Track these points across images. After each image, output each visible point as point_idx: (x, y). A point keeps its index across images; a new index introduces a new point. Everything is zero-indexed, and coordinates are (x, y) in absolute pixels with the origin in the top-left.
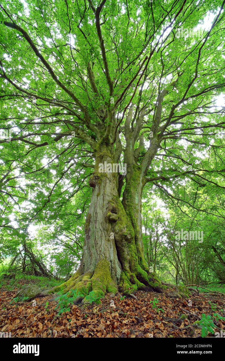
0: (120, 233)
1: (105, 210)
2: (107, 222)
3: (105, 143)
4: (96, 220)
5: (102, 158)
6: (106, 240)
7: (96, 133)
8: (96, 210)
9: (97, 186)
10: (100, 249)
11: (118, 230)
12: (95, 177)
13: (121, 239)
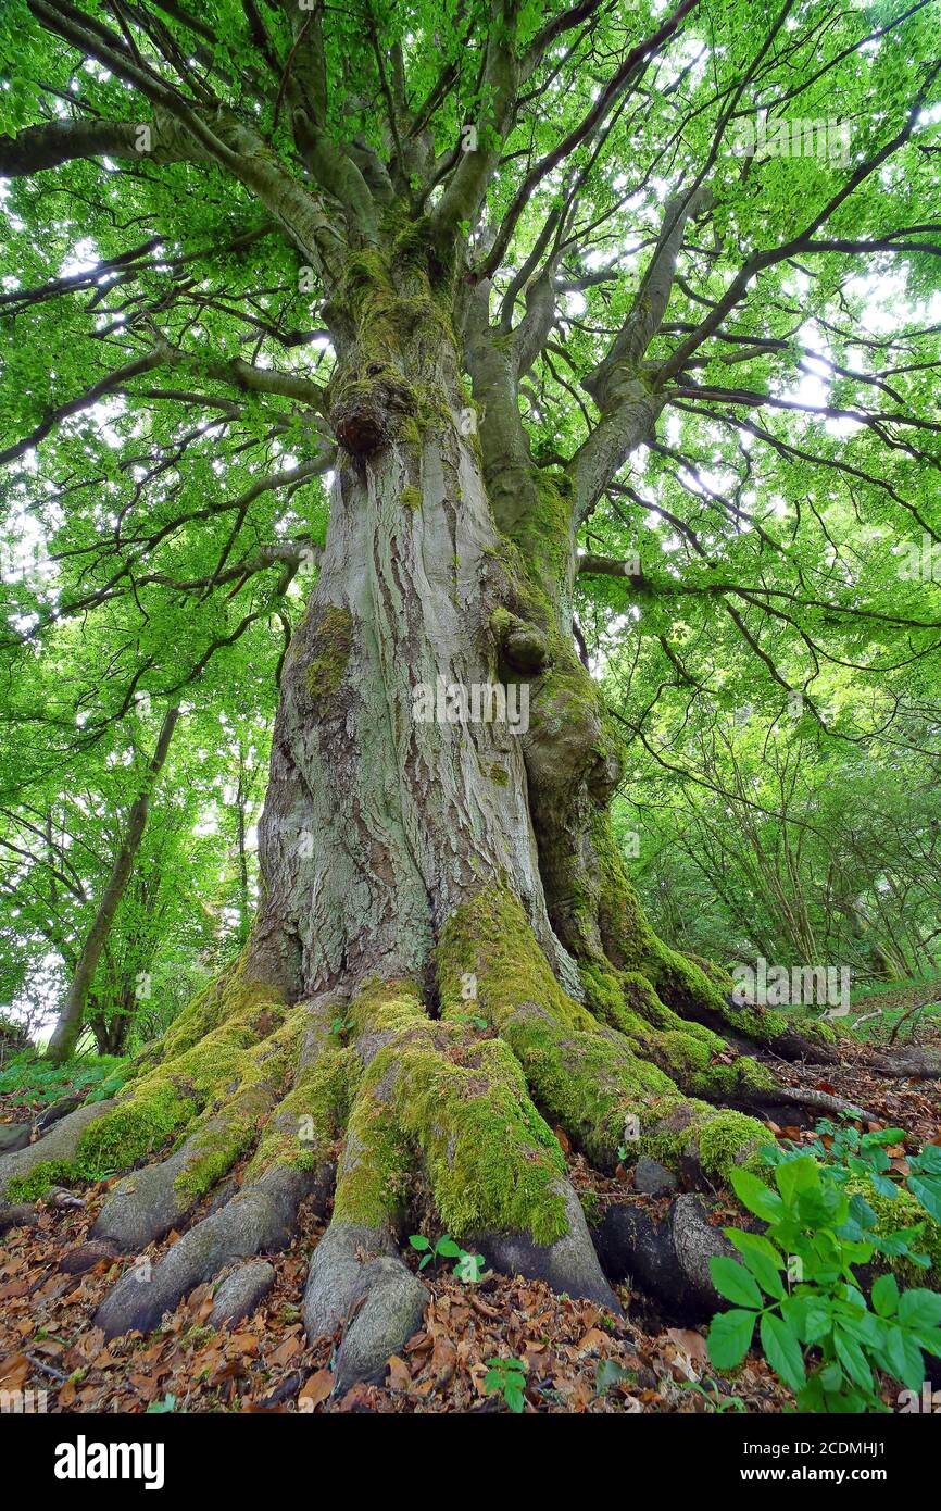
0: (577, 739)
1: (470, 593)
2: (492, 663)
3: (422, 258)
4: (413, 640)
5: (410, 331)
6: (483, 773)
7: (357, 202)
8: (410, 580)
9: (396, 449)
10: (462, 818)
11: (558, 722)
12: (391, 392)
13: (570, 774)
